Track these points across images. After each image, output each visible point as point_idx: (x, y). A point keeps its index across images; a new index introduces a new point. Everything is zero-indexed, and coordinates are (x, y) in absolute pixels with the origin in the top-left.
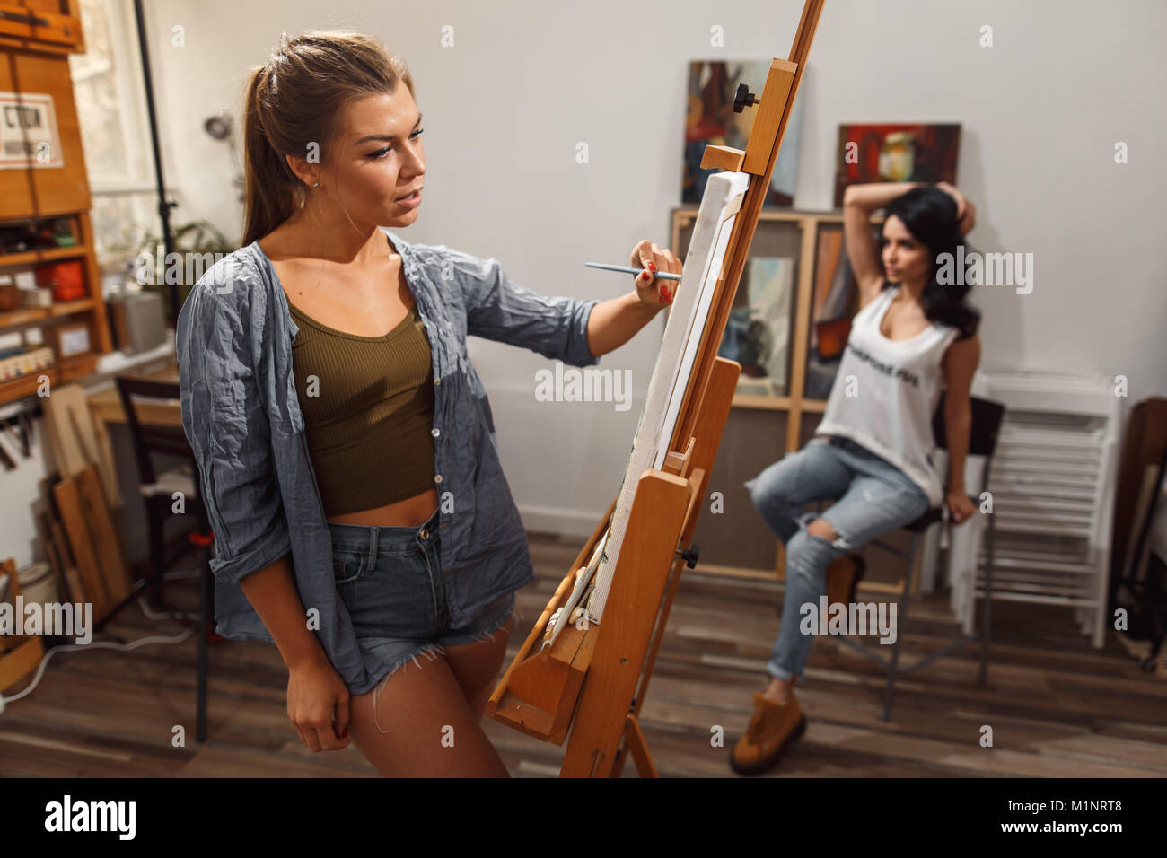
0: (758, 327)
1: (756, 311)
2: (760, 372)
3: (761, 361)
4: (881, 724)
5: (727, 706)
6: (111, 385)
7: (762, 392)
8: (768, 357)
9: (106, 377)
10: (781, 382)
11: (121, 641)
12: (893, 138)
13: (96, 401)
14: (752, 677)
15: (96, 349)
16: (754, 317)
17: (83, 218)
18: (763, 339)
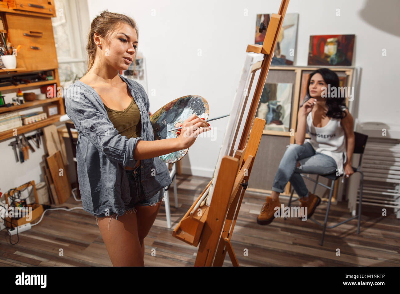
0: (279, 107)
1: (279, 102)
2: (281, 123)
3: (281, 119)
4: (319, 246)
5: (265, 238)
6: (64, 125)
7: (281, 130)
8: (283, 118)
9: (63, 123)
10: (288, 127)
11: (67, 208)
12: (329, 40)
13: (59, 130)
14: (275, 228)
15: (59, 113)
16: (278, 104)
17: (56, 71)
18: (281, 111)
